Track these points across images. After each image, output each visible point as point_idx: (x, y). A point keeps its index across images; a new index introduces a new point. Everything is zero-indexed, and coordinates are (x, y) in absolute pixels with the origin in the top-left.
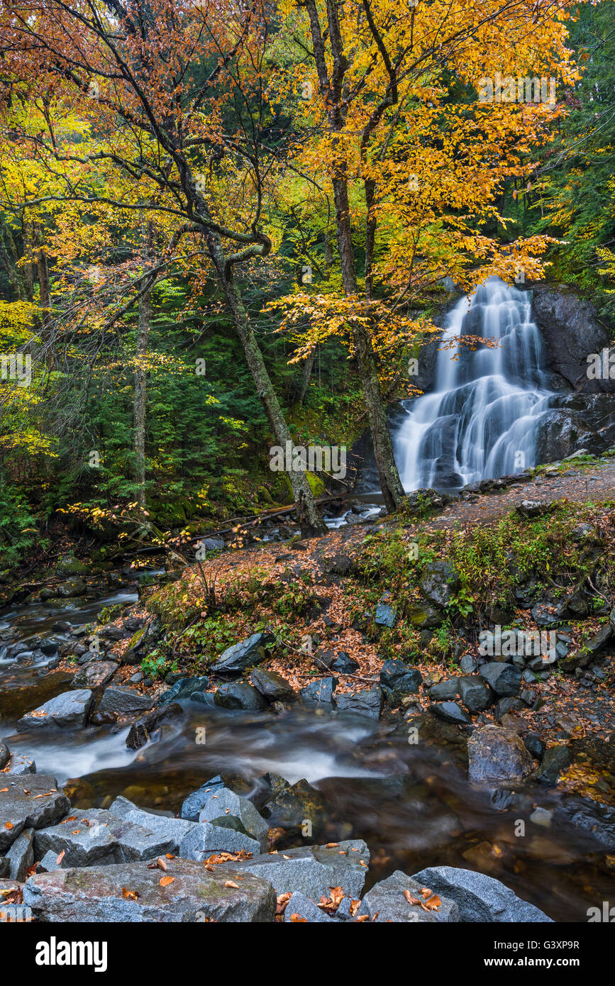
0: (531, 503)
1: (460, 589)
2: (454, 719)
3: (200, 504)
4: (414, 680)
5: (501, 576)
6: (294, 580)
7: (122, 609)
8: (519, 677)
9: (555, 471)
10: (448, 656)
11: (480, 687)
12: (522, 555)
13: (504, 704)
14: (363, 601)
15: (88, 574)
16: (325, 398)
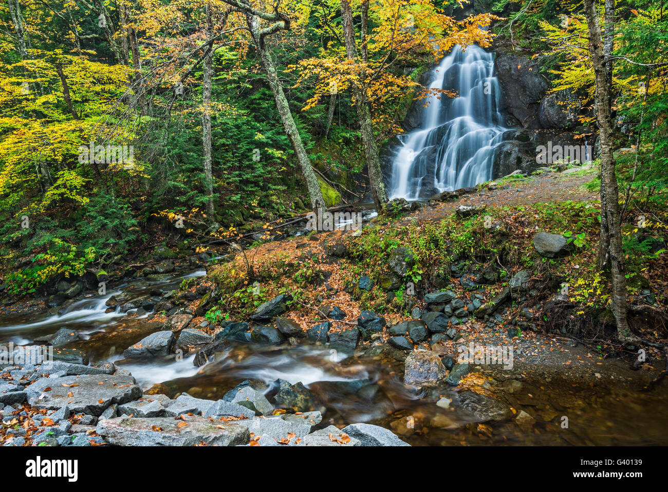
0: (465, 207)
1: (414, 265)
2: (402, 347)
3: (253, 210)
4: (380, 323)
5: (442, 256)
6: (307, 260)
7: (196, 281)
8: (446, 321)
9: (495, 185)
10: (404, 308)
11: (421, 327)
12: (457, 242)
13: (435, 338)
14: (352, 273)
15: (176, 258)
16: (344, 134)
